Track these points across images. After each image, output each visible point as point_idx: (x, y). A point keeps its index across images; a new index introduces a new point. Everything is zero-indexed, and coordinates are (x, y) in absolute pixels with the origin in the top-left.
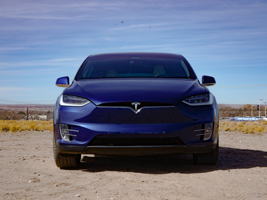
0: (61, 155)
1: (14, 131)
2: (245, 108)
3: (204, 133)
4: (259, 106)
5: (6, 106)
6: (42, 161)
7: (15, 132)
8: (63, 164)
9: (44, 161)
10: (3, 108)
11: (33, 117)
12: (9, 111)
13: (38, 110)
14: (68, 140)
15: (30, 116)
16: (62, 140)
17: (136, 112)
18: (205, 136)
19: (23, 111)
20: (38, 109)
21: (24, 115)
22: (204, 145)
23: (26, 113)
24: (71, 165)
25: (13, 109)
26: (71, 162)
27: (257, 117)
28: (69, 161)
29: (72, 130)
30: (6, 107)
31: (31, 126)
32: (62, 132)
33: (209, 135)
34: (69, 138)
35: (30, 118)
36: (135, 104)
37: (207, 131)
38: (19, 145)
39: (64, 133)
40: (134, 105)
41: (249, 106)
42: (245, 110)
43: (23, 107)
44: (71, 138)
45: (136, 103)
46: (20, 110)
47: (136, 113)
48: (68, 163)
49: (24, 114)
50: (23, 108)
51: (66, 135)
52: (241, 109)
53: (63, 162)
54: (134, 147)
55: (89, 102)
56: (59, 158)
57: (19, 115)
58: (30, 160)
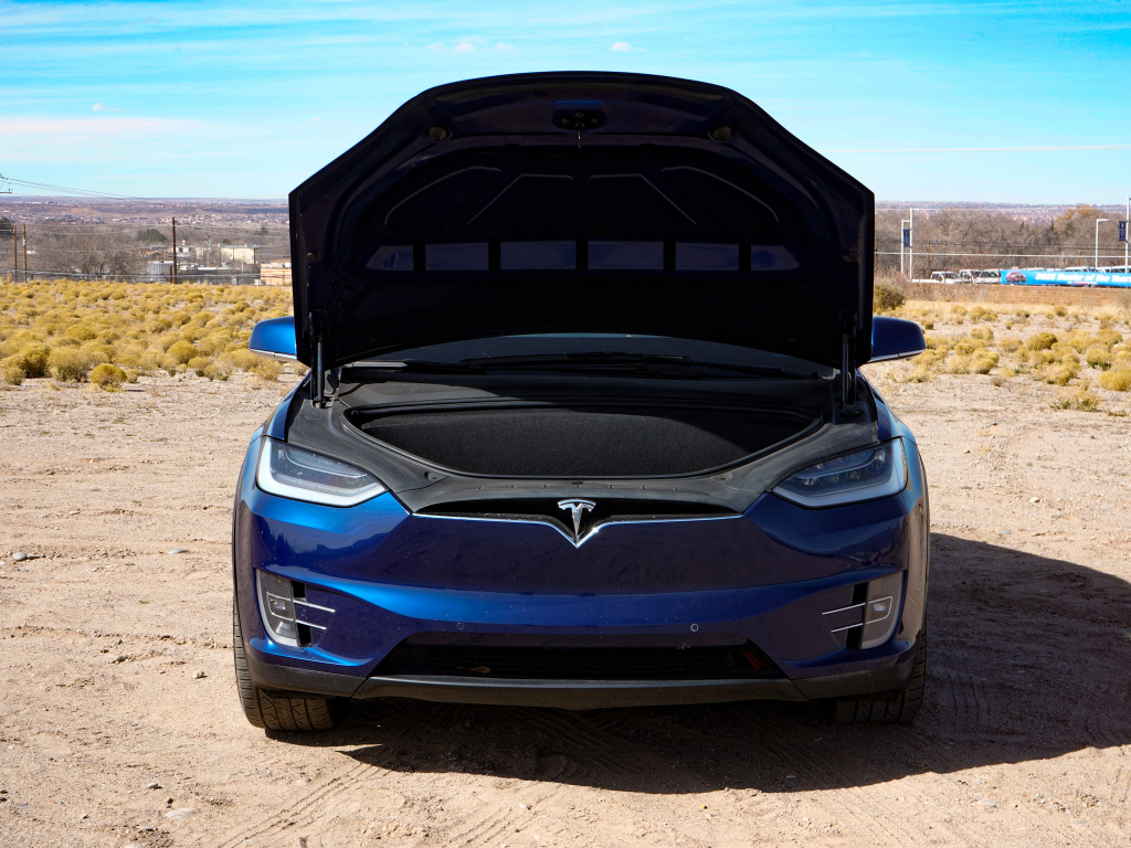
0: (264, 691)
1: (106, 383)
2: (1069, 221)
3: (863, 621)
4: (1125, 223)
5: (85, 206)
6: (195, 676)
7: (109, 387)
8: (277, 718)
9: (202, 677)
10: (74, 212)
11: (199, 251)
12: (102, 228)
13: (220, 225)
14: (293, 643)
15: (186, 250)
16: (270, 643)
17: (575, 542)
18: (866, 632)
19: (157, 226)
20: (217, 221)
21: (160, 245)
22: (863, 672)
23: (169, 234)
24: (310, 722)
25: (116, 219)
26: (307, 713)
27: (1116, 271)
28: (302, 709)
29: (309, 601)
30: (86, 210)
31: (180, 348)
32: (266, 606)
33: (885, 624)
34: (295, 634)
35: (185, 259)
36: (572, 506)
37: (880, 608)
38: (117, 512)
39: (277, 612)
40: (569, 510)
41: (1088, 214)
42: (1070, 228)
43: (159, 211)
44: (304, 635)
45: (576, 504)
46: (145, 224)
47: (578, 545)
48: (296, 715)
49: (163, 239)
50: (155, 215)
51: (285, 621)
52: (1052, 228)
53: (276, 712)
54: (567, 689)
55: (381, 489)
56: (259, 699)
57: (142, 245)
58: (146, 663)
